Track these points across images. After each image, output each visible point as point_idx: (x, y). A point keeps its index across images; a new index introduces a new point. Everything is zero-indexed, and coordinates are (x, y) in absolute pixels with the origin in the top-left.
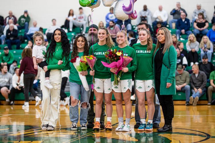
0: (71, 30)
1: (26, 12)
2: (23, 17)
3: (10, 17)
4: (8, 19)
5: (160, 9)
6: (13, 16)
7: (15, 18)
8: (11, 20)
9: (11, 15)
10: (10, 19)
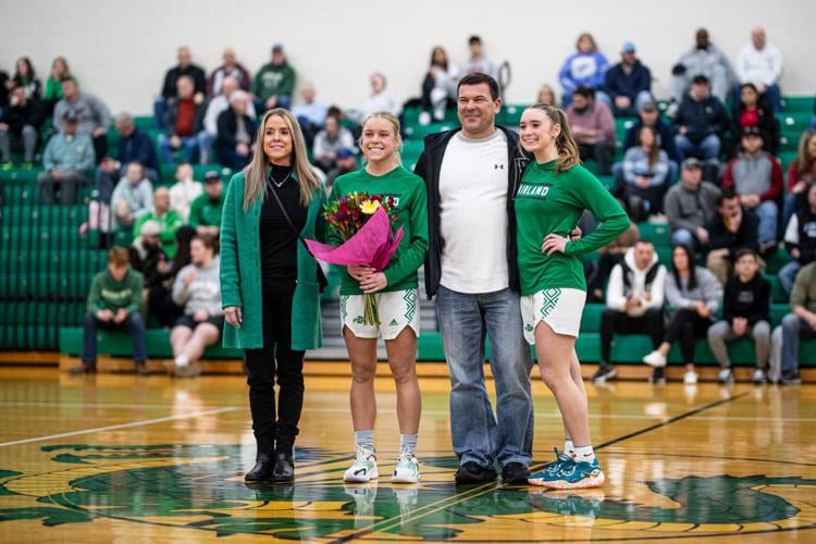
0: (439, 114)
1: (277, 50)
2: (271, 67)
3: (229, 69)
4: (220, 76)
5: (759, 42)
6: (239, 67)
7: (244, 73)
8: (231, 81)
9: (231, 64)
10: (227, 74)
